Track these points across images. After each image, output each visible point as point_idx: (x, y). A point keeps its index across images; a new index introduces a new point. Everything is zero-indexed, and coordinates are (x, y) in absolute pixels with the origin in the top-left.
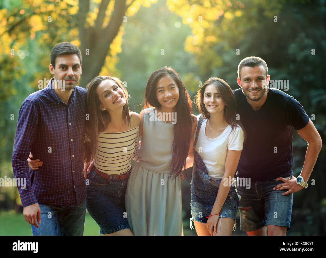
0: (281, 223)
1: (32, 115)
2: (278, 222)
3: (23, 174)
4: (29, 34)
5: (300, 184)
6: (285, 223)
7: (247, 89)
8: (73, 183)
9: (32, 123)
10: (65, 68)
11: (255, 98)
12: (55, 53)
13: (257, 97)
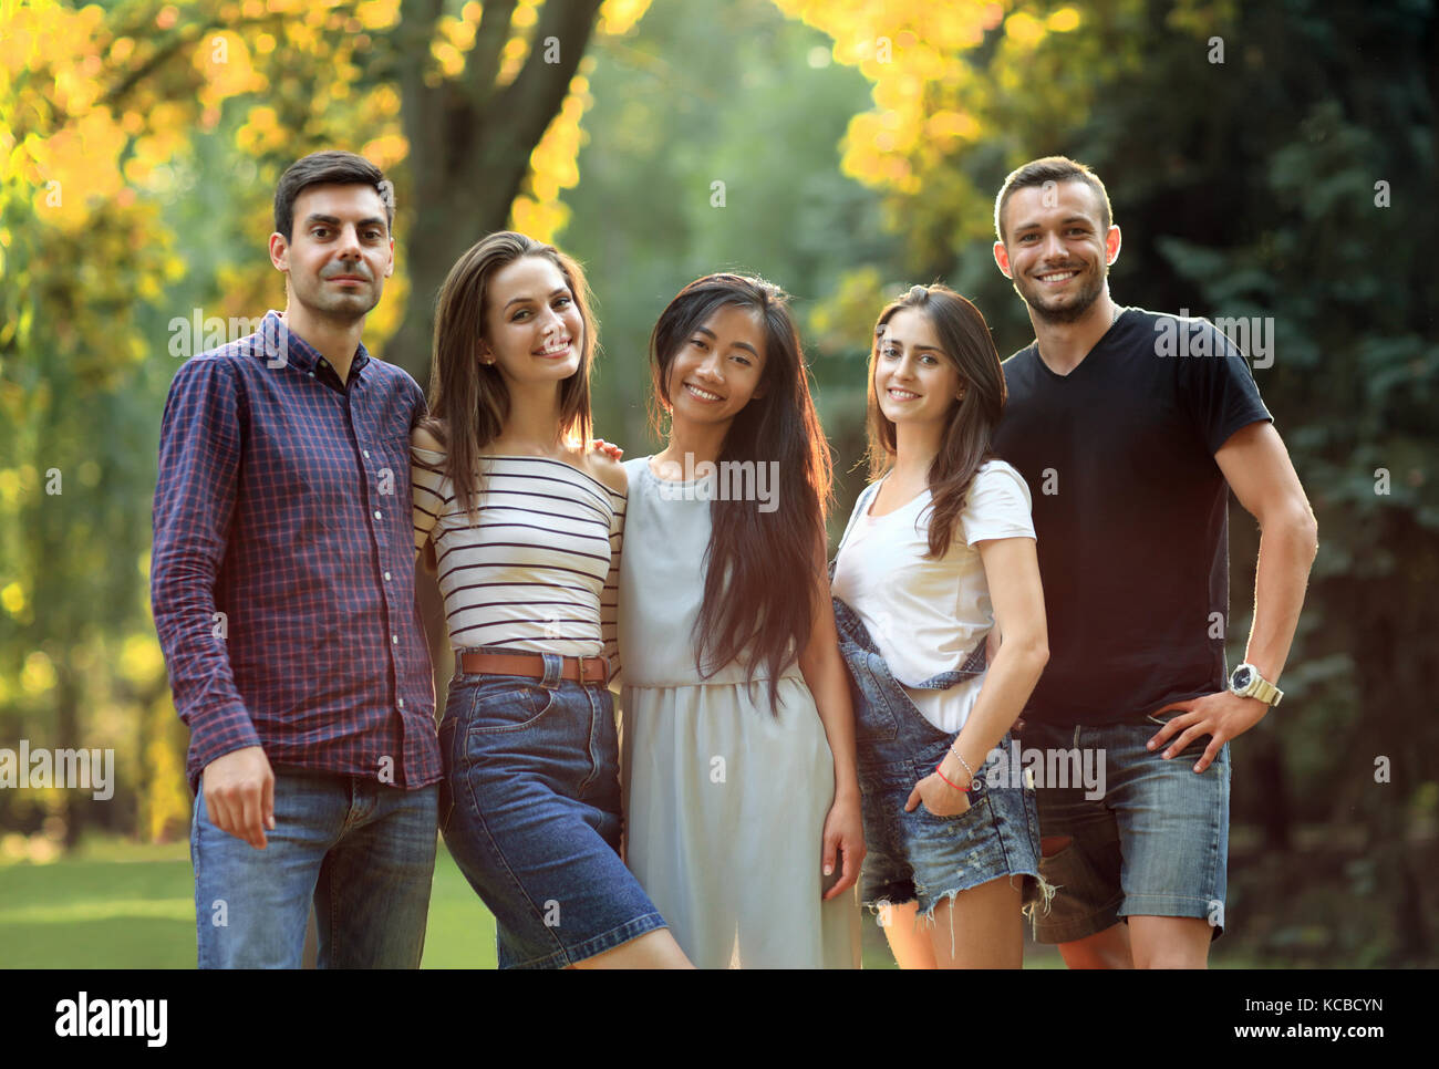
0: (1179, 906)
1: (213, 407)
2: (1164, 903)
3: (202, 636)
4: (197, 111)
5: (1250, 693)
6: (1197, 904)
7: (1028, 270)
8: (392, 689)
9: (217, 436)
10: (328, 234)
11: (1061, 300)
12: (290, 181)
13: (1069, 298)
